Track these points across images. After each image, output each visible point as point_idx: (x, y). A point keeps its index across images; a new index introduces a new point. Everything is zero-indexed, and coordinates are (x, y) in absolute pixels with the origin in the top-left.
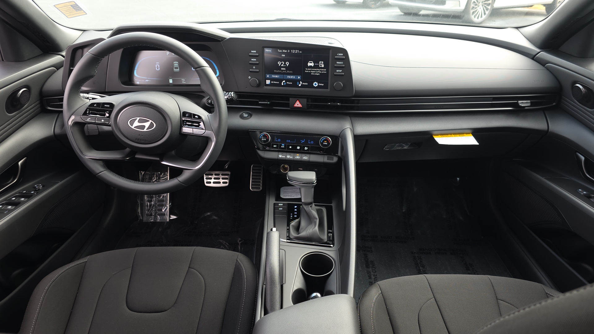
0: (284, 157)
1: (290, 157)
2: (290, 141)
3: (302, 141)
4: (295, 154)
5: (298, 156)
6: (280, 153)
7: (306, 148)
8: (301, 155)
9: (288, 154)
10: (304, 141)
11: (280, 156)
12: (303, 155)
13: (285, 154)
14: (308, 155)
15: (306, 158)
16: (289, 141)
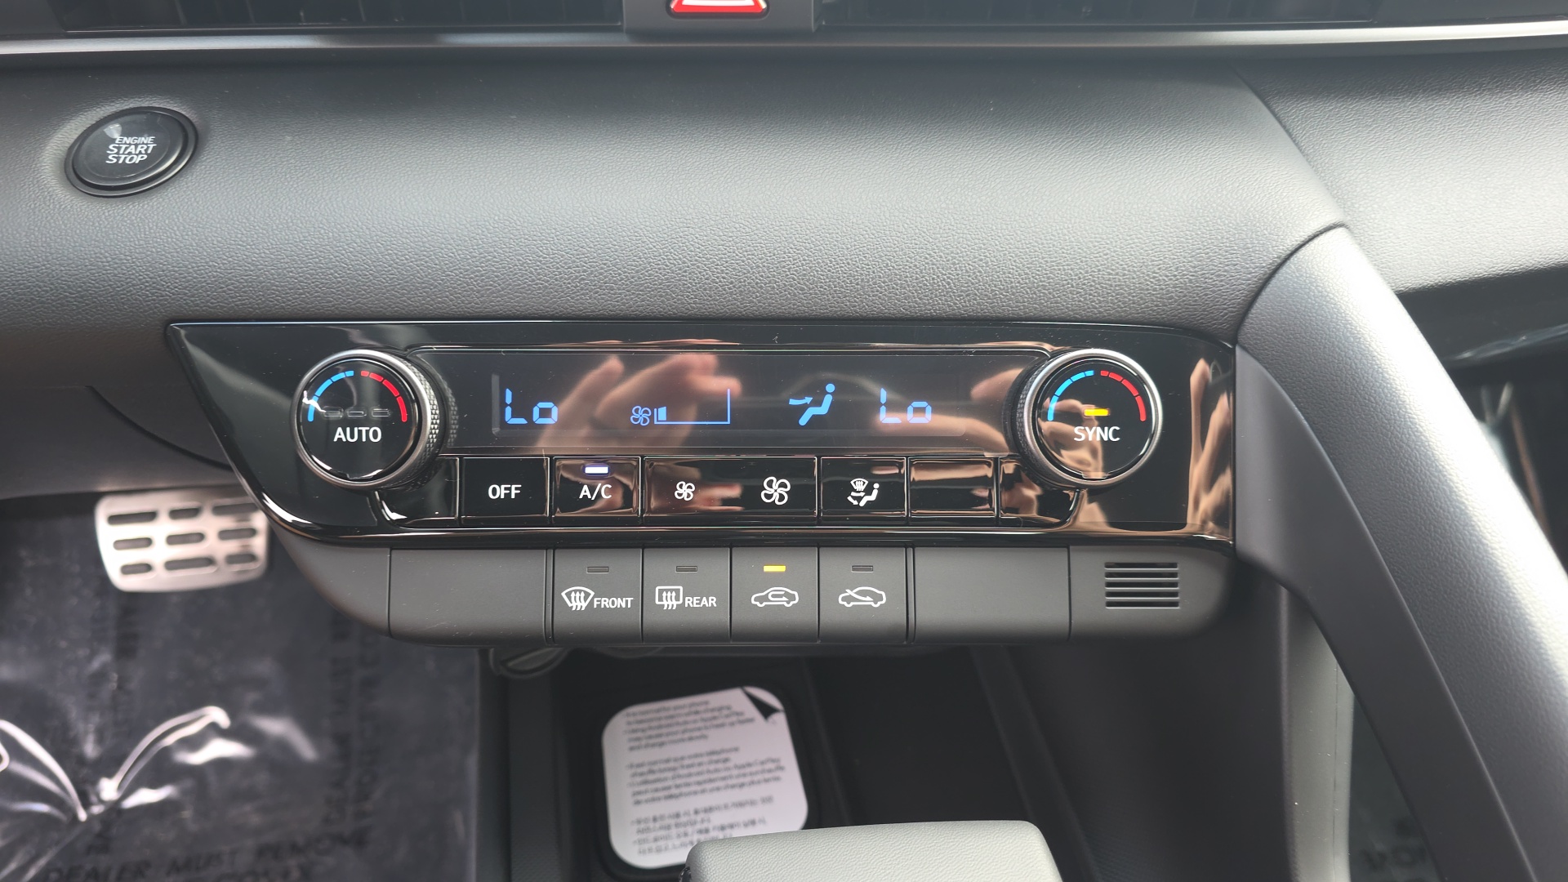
0: (620, 603)
1: (692, 602)
2: (670, 417)
3: (804, 408)
4: (745, 560)
5: (775, 580)
6: (569, 563)
7: (859, 484)
8: (806, 560)
9: (660, 563)
10: (823, 410)
11: (577, 600)
12: (836, 563)
13: (626, 564)
14: (891, 563)
15: (868, 601)
16: (662, 413)
